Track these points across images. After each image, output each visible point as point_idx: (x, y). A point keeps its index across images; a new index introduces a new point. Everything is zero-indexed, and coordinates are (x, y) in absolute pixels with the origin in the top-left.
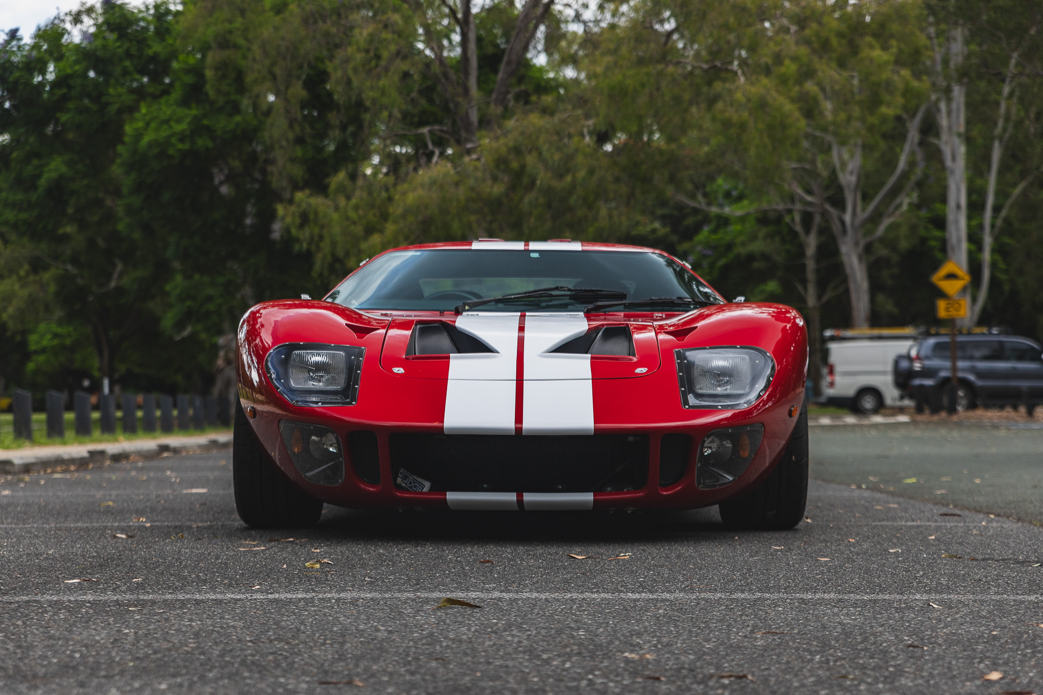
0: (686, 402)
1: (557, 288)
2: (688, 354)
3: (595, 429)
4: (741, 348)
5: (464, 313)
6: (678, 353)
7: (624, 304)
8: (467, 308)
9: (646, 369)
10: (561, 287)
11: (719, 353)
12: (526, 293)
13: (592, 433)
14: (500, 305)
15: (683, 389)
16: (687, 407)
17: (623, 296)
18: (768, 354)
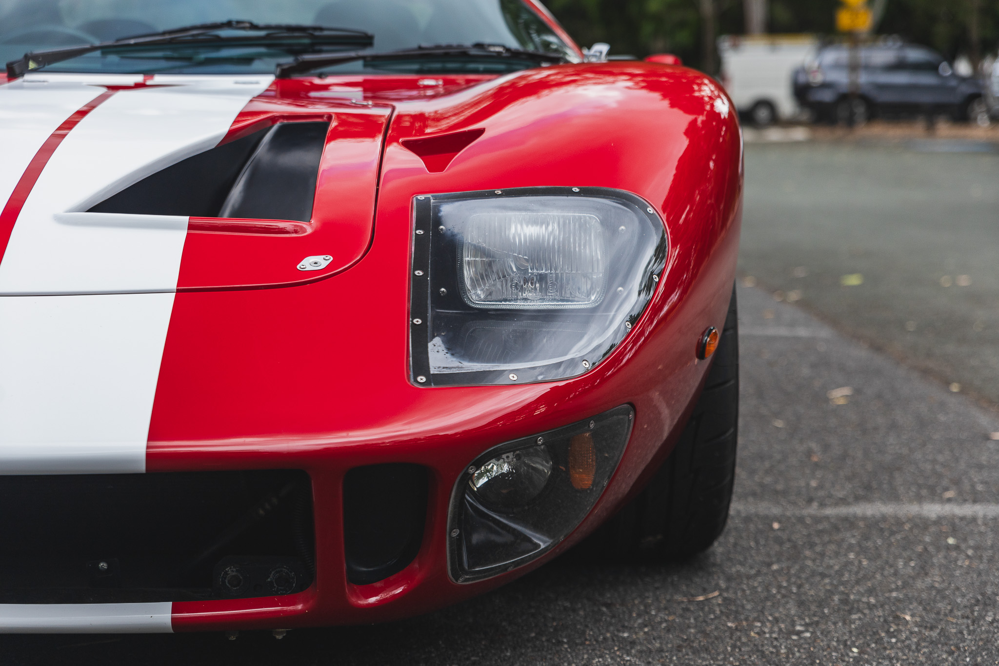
0: (422, 366)
1: (229, 24)
2: (448, 210)
3: (150, 457)
4: (584, 193)
5: (28, 77)
6: (424, 207)
7: (363, 58)
8: (32, 65)
9: (330, 258)
10: (238, 22)
11: (526, 209)
12: (164, 33)
13: (142, 467)
14: (113, 58)
15: (418, 321)
16: (422, 379)
17: (366, 40)
18: (650, 210)
